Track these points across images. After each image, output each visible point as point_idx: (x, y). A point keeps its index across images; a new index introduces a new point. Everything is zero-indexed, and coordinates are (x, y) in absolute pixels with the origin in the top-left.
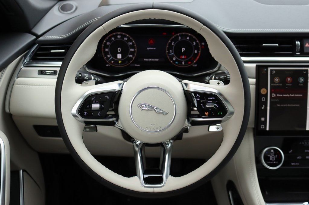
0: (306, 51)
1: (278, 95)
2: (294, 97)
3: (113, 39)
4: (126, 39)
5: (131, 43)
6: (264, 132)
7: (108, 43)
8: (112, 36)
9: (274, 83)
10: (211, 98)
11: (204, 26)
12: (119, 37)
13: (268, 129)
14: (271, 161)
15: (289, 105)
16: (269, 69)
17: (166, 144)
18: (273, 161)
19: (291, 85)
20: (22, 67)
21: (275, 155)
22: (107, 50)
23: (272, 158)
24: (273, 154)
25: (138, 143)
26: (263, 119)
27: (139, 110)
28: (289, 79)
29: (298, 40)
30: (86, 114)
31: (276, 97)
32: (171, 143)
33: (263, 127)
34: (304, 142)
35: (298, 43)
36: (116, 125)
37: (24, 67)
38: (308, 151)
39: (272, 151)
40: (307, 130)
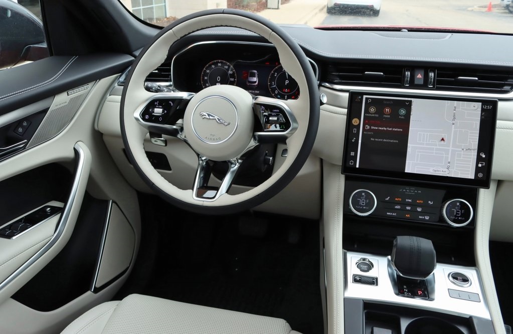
0: (416, 82)
1: (372, 128)
2: (392, 130)
3: (213, 66)
4: (226, 67)
5: (231, 72)
6: (353, 169)
7: (208, 71)
8: (213, 64)
9: (369, 113)
10: (276, 111)
11: (273, 32)
12: (219, 64)
13: (357, 166)
14: (361, 206)
15: (384, 140)
16: (365, 97)
17: (232, 163)
18: (363, 206)
19: (389, 116)
20: (116, 85)
21: (366, 199)
22: (206, 78)
23: (362, 202)
24: (364, 197)
25: (203, 158)
26: (352, 154)
27: (201, 118)
28: (387, 110)
29: (407, 70)
30: (147, 117)
31: (370, 130)
32: (239, 163)
33: (352, 163)
34: (406, 190)
35: (408, 74)
36: (179, 136)
37: (119, 85)
38: (410, 201)
39: (363, 194)
40: (406, 171)
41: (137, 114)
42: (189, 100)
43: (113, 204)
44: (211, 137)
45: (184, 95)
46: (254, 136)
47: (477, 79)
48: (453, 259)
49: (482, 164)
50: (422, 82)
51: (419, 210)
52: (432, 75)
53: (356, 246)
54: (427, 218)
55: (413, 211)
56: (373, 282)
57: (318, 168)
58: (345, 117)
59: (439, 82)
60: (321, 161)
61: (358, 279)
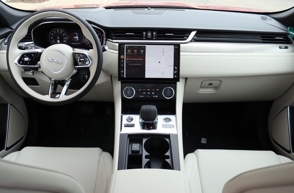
0: (148, 37)
1: (130, 59)
2: (138, 60)
3: (55, 32)
4: (62, 32)
5: (64, 35)
6: (123, 78)
7: (52, 34)
8: (55, 30)
9: (128, 53)
10: (83, 56)
11: (77, 20)
12: (58, 31)
13: (125, 77)
15: (135, 64)
16: (125, 45)
17: (66, 81)
18: (129, 94)
19: (136, 54)
20: (3, 44)
21: (130, 91)
22: (51, 38)
23: (129, 92)
25: (53, 80)
26: (122, 71)
27: (48, 61)
28: (136, 51)
29: (144, 32)
30: (21, 62)
31: (129, 60)
32: (70, 81)
33: (122, 75)
34: (147, 85)
35: (144, 33)
36: (39, 70)
37: (4, 45)
38: (149, 90)
39: (129, 89)
40: (146, 77)
41: (16, 61)
42: (42, 53)
43: (10, 105)
44: (54, 70)
45: (39, 50)
46: (75, 68)
47: (173, 34)
48: (169, 113)
49: (176, 71)
50: (151, 37)
51: (153, 93)
52: (154, 33)
53: (128, 112)
54: (157, 96)
55: (151, 94)
56: (133, 126)
57: (109, 78)
58: (118, 55)
59: (158, 36)
60: (111, 76)
61: (126, 125)
